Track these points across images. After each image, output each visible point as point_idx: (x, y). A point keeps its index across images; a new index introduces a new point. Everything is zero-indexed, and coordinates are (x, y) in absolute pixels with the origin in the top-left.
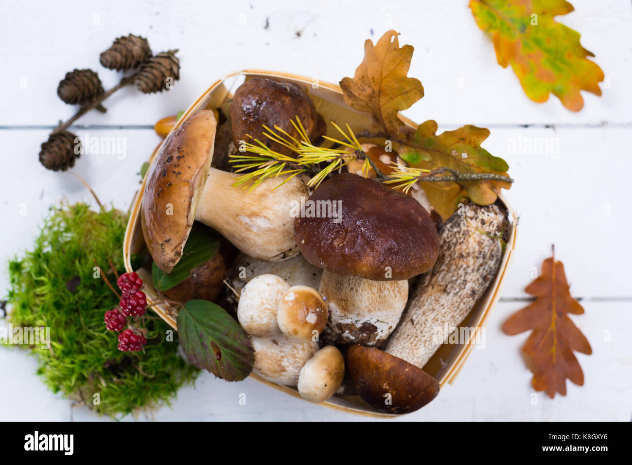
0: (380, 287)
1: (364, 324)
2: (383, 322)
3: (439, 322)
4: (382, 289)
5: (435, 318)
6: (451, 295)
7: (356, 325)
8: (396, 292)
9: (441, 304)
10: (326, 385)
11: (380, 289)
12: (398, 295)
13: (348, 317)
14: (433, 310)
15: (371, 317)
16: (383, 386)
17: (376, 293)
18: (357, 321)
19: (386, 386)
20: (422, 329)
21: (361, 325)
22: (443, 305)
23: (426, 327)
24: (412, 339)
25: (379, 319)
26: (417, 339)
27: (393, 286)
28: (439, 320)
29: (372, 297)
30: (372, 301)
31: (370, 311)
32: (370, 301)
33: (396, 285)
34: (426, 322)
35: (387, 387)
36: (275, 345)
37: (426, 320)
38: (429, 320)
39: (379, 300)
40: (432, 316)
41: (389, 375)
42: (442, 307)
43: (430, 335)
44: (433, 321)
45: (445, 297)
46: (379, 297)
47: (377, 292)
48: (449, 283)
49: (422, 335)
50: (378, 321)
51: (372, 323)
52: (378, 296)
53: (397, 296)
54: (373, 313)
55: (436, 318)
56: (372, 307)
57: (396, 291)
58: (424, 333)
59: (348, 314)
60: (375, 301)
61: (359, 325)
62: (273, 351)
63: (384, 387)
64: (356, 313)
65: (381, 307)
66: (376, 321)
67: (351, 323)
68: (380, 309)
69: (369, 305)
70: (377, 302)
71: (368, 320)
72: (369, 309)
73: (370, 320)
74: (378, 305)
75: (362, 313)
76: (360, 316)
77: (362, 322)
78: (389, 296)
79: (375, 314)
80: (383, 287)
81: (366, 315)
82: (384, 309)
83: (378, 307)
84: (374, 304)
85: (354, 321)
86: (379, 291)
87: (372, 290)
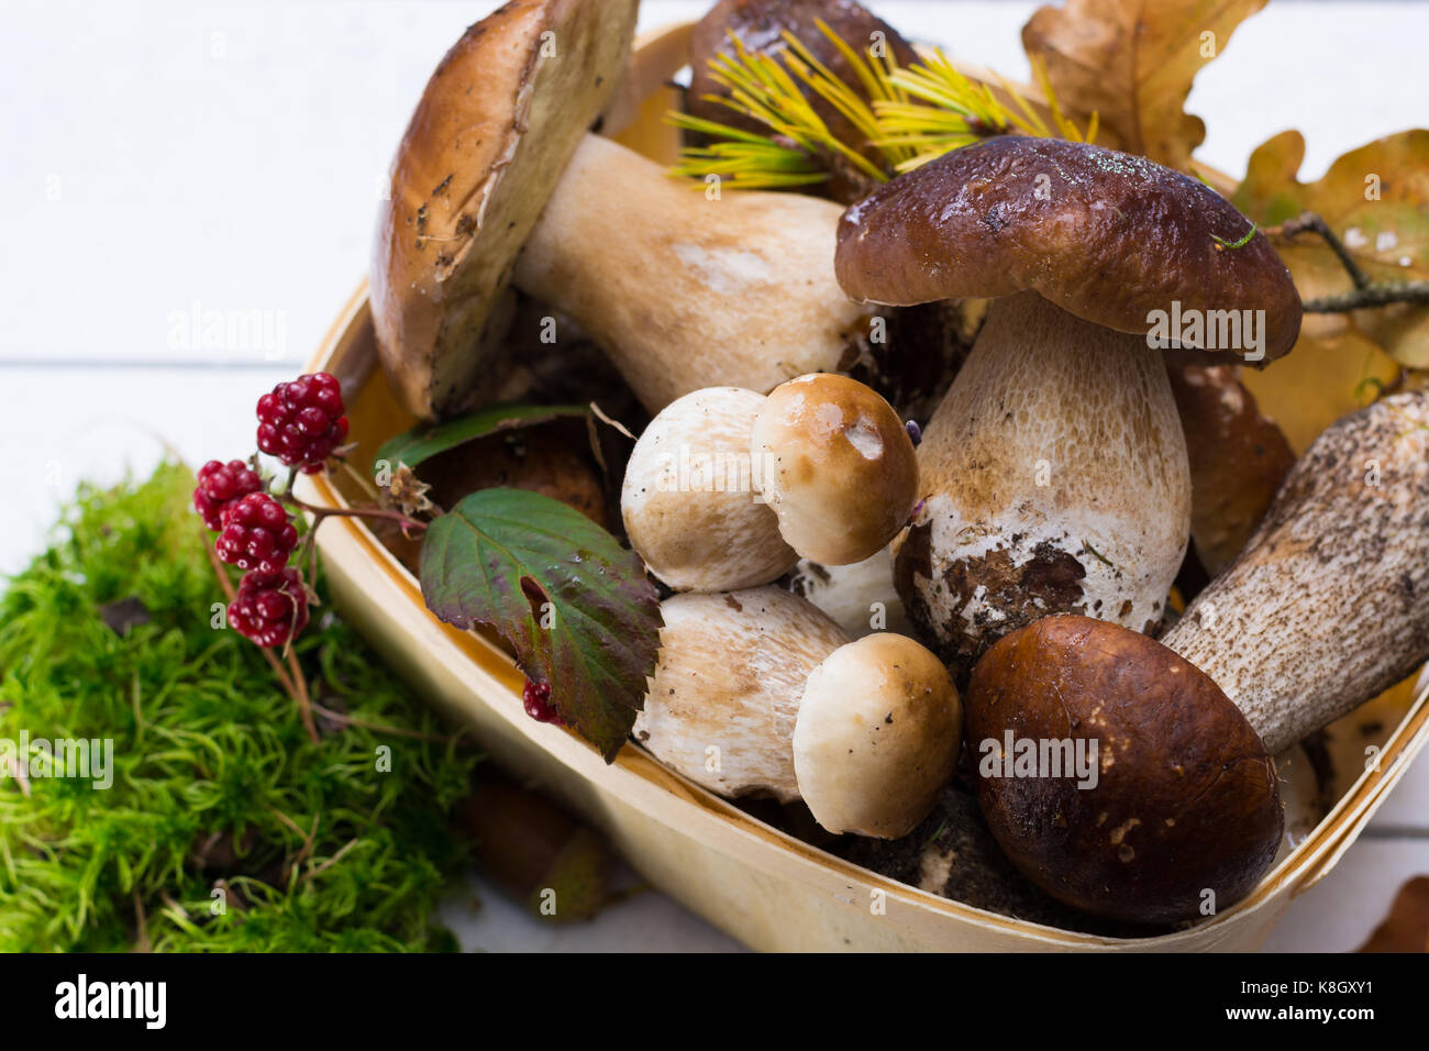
0: (1101, 422)
1: (1041, 549)
2: (1102, 559)
3: (1290, 629)
4: (1108, 432)
5: (1277, 613)
6: (1334, 565)
7: (1013, 555)
8: (1152, 468)
9: (1300, 581)
10: (889, 721)
11: (1102, 434)
12: (1158, 482)
13: (988, 527)
14: (1273, 593)
15: (1064, 528)
16: (1090, 716)
17: (1087, 438)
18: (1016, 538)
19: (1097, 717)
20: (1230, 636)
21: (1032, 557)
22: (1305, 586)
23: (1245, 633)
25: (1093, 546)
27: (1144, 444)
28: (1291, 624)
29: (1072, 448)
30: (1072, 463)
31: (1062, 499)
32: (1067, 460)
33: (1152, 443)
34: (1246, 621)
35: (1103, 723)
36: (731, 612)
37: (1248, 616)
38: (1258, 616)
39: (1095, 467)
40: (1270, 608)
41: (1112, 678)
42: (1302, 592)
43: (1258, 659)
44: (1271, 620)
45: (1311, 568)
46: (1097, 459)
47: (1091, 440)
48: (1329, 532)
49: (1232, 652)
50: (1088, 549)
51: (1069, 552)
52: (1091, 455)
53: (1154, 483)
54: (1073, 512)
55: (1282, 615)
56: (1072, 486)
57: (1151, 463)
59: (987, 517)
60: (1082, 467)
61: (1022, 557)
62: (722, 624)
63: (1093, 721)
64: (1017, 503)
65: (1099, 495)
66: (1081, 548)
67: (996, 549)
68: (1097, 503)
69: (1062, 474)
70: (1088, 475)
71: (1056, 538)
72: (1059, 492)
73: (1063, 540)
74: (1091, 487)
75: (1036, 505)
76: (1031, 515)
77: (1034, 545)
78: (1132, 465)
79: (1080, 518)
80: (1110, 426)
81: (1048, 513)
82: (1110, 506)
83: (1091, 492)
84: (1077, 477)
85: (1010, 538)
86: (1097, 434)
87: (1075, 422)
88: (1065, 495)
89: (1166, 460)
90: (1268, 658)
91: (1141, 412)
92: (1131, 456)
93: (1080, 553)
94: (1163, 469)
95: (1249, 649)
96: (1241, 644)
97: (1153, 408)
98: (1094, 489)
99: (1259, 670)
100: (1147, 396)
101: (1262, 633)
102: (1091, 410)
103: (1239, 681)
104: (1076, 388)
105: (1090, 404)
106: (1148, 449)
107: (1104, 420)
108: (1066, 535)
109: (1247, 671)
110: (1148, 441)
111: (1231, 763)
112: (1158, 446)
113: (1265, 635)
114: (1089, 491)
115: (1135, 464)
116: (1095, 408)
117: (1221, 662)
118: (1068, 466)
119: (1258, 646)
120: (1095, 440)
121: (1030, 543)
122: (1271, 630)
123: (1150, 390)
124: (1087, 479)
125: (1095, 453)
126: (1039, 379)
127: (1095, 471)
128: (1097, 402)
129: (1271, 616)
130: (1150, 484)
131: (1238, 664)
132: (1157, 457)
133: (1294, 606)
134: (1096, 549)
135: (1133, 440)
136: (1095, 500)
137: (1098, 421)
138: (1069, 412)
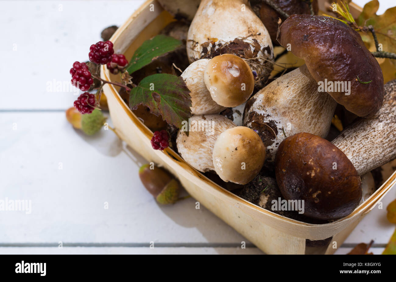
0: (307, 103)
1: (272, 122)
2: (284, 134)
4: (307, 106)
7: (265, 119)
8: (313, 122)
10: (236, 149)
11: (305, 105)
12: (312, 126)
13: (265, 109)
15: (281, 121)
17: (301, 104)
18: (268, 115)
21: (268, 122)
25: (284, 129)
29: (295, 104)
30: (293, 107)
31: (284, 114)
32: (292, 106)
33: (318, 116)
50: (283, 129)
51: (277, 127)
52: (299, 109)
53: (311, 125)
54: (286, 119)
56: (289, 112)
57: (314, 120)
59: (266, 106)
60: (294, 110)
61: (266, 121)
64: (274, 107)
65: (294, 119)
66: (281, 128)
67: (263, 115)
68: (292, 120)
69: (288, 108)
70: (295, 112)
71: (277, 122)
72: (285, 112)
73: (278, 123)
74: (293, 116)
75: (277, 111)
76: (275, 112)
77: (271, 120)
78: (307, 118)
79: (286, 121)
80: (309, 105)
81: (279, 115)
82: (295, 123)
83: (293, 117)
84: (291, 111)
85: (267, 114)
86: (304, 105)
87: (300, 98)
88: (285, 113)
89: (319, 122)
91: (320, 107)
92: (309, 115)
93: (280, 129)
94: (316, 124)
97: (324, 108)
98: (294, 117)
100: (325, 104)
102: (307, 98)
104: (307, 91)
105: (308, 97)
106: (316, 116)
107: (308, 102)
108: (280, 123)
110: (317, 115)
112: (319, 118)
114: (292, 116)
115: (309, 118)
116: (308, 98)
118: (291, 107)
120: (302, 106)
121: (270, 119)
123: (327, 103)
124: (294, 113)
125: (300, 108)
126: (300, 83)
127: (297, 113)
128: (310, 97)
130: (310, 125)
132: (317, 120)
134: (284, 131)
135: (312, 112)
136: (292, 119)
137: (307, 102)
138: (301, 95)
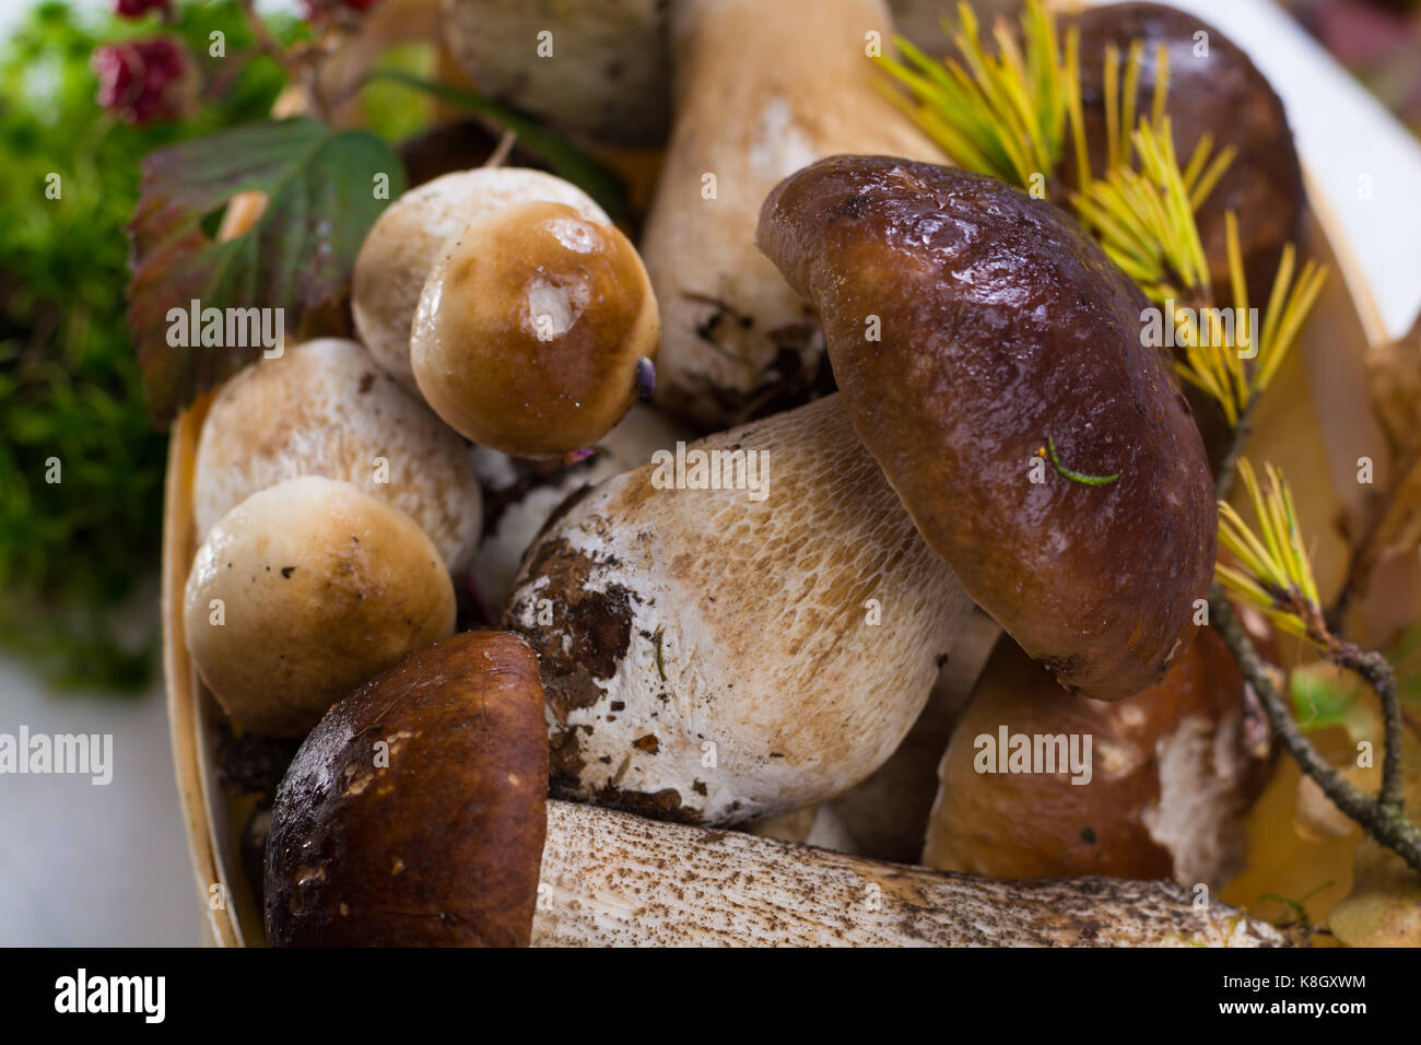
0: (806, 539)
1: (617, 592)
2: (660, 662)
4: (800, 555)
5: (779, 908)
7: (593, 573)
8: (813, 641)
9: (852, 915)
10: (287, 572)
11: (794, 549)
12: (804, 659)
13: (608, 529)
14: (809, 893)
15: (659, 597)
17: (773, 537)
18: (611, 561)
20: (703, 873)
21: (602, 590)
23: (720, 887)
24: (640, 852)
25: (665, 641)
26: (651, 869)
27: (832, 610)
29: (746, 529)
30: (729, 543)
31: (682, 565)
32: (727, 535)
33: (843, 617)
34: (741, 882)
35: (394, 751)
36: (354, 386)
37: (750, 879)
38: (758, 891)
39: (750, 573)
40: (780, 898)
42: (839, 925)
43: (696, 919)
44: (762, 906)
45: (885, 920)
46: (761, 566)
47: (775, 544)
48: (953, 915)
49: (679, 885)
50: (657, 639)
51: (635, 621)
52: (759, 557)
53: (800, 657)
54: (679, 589)
55: (782, 917)
56: (706, 564)
57: (818, 636)
58: (690, 889)
59: (618, 519)
60: (735, 558)
61: (596, 584)
62: (331, 385)
64: (645, 528)
65: (722, 600)
66: (652, 630)
67: (589, 555)
68: (710, 604)
69: (709, 542)
70: (733, 571)
71: (639, 596)
72: (687, 556)
73: (644, 605)
74: (723, 585)
75: (655, 546)
76: (642, 551)
77: (615, 582)
78: (786, 610)
79: (681, 601)
80: (808, 552)
81: (657, 566)
82: (720, 621)
83: (718, 589)
84: (719, 562)
85: (607, 556)
86: (788, 546)
87: (776, 510)
88: (689, 565)
89: (840, 650)
90: (707, 930)
91: (863, 576)
92: (798, 601)
93: (646, 634)
94: (827, 654)
95: (701, 902)
96: (700, 889)
97: (881, 588)
98: (724, 589)
99: (681, 928)
100: (889, 569)
101: (735, 905)
102: (809, 518)
103: (643, 911)
104: (818, 483)
105: (817, 511)
106: (833, 618)
107: (811, 540)
108: (652, 603)
109: (666, 913)
110: (840, 613)
111: (454, 919)
112: (847, 627)
113: (737, 911)
114: (716, 586)
115: (793, 612)
116: (815, 520)
117: (656, 878)
118: (723, 541)
119: (713, 910)
120: (779, 549)
121: (615, 577)
122: (749, 914)
123: (899, 567)
124: (727, 573)
125: (765, 560)
126: (796, 440)
127: (745, 575)
128: (824, 517)
129: (770, 904)
130: (794, 651)
131: (669, 899)
132: (832, 638)
133: (810, 927)
134: (664, 647)
135: (818, 590)
136: (712, 600)
137: (805, 535)
138: (784, 496)
